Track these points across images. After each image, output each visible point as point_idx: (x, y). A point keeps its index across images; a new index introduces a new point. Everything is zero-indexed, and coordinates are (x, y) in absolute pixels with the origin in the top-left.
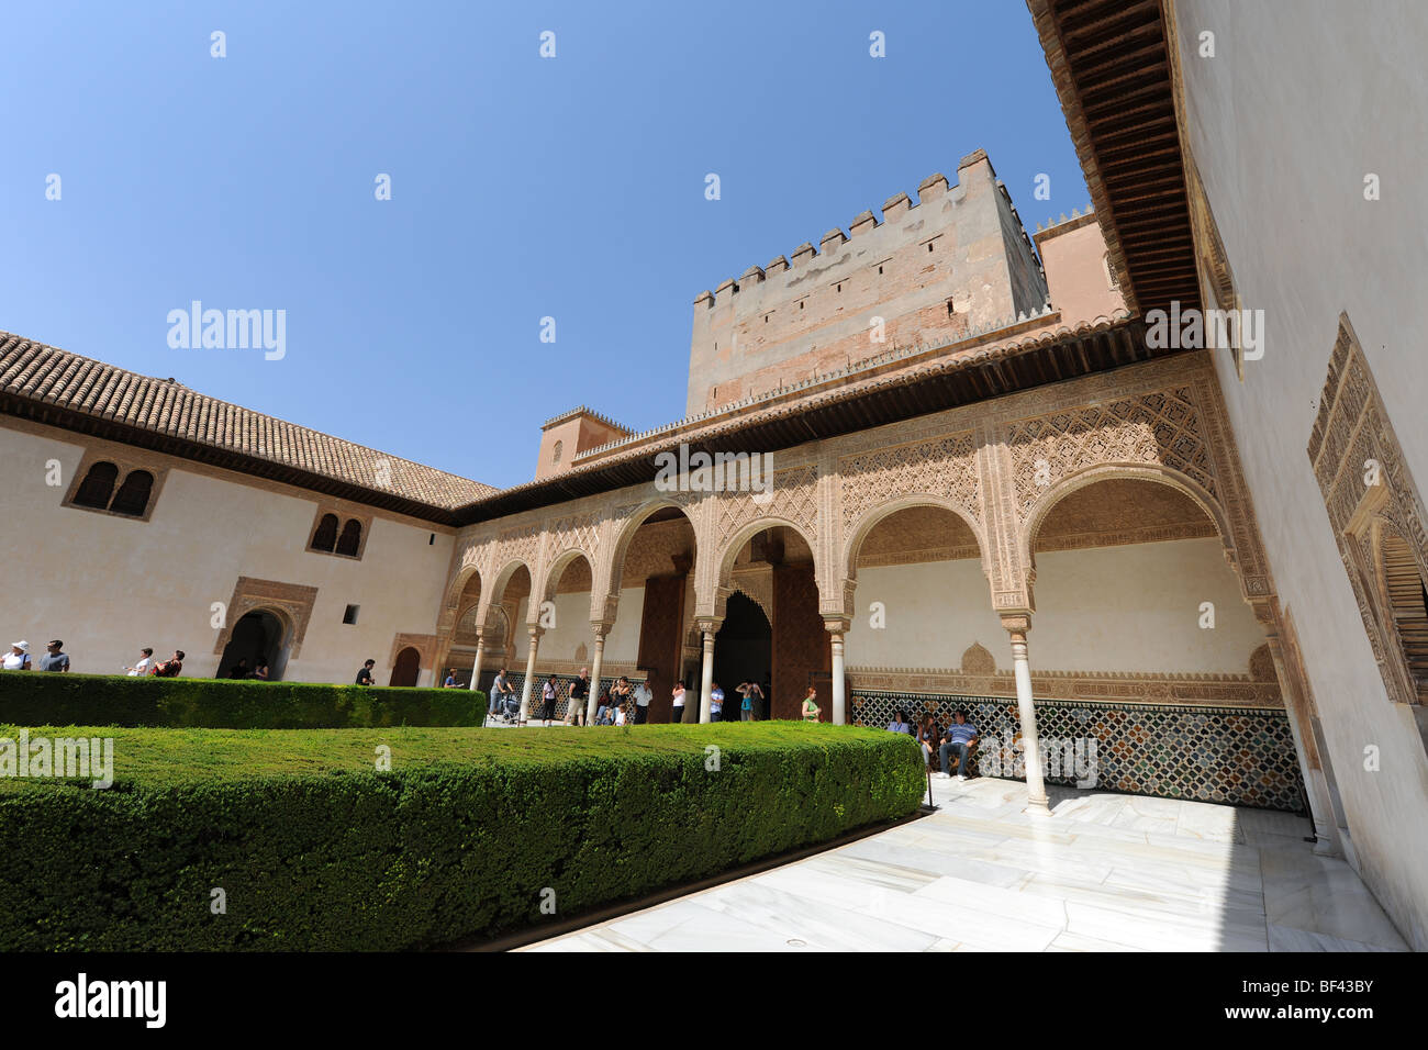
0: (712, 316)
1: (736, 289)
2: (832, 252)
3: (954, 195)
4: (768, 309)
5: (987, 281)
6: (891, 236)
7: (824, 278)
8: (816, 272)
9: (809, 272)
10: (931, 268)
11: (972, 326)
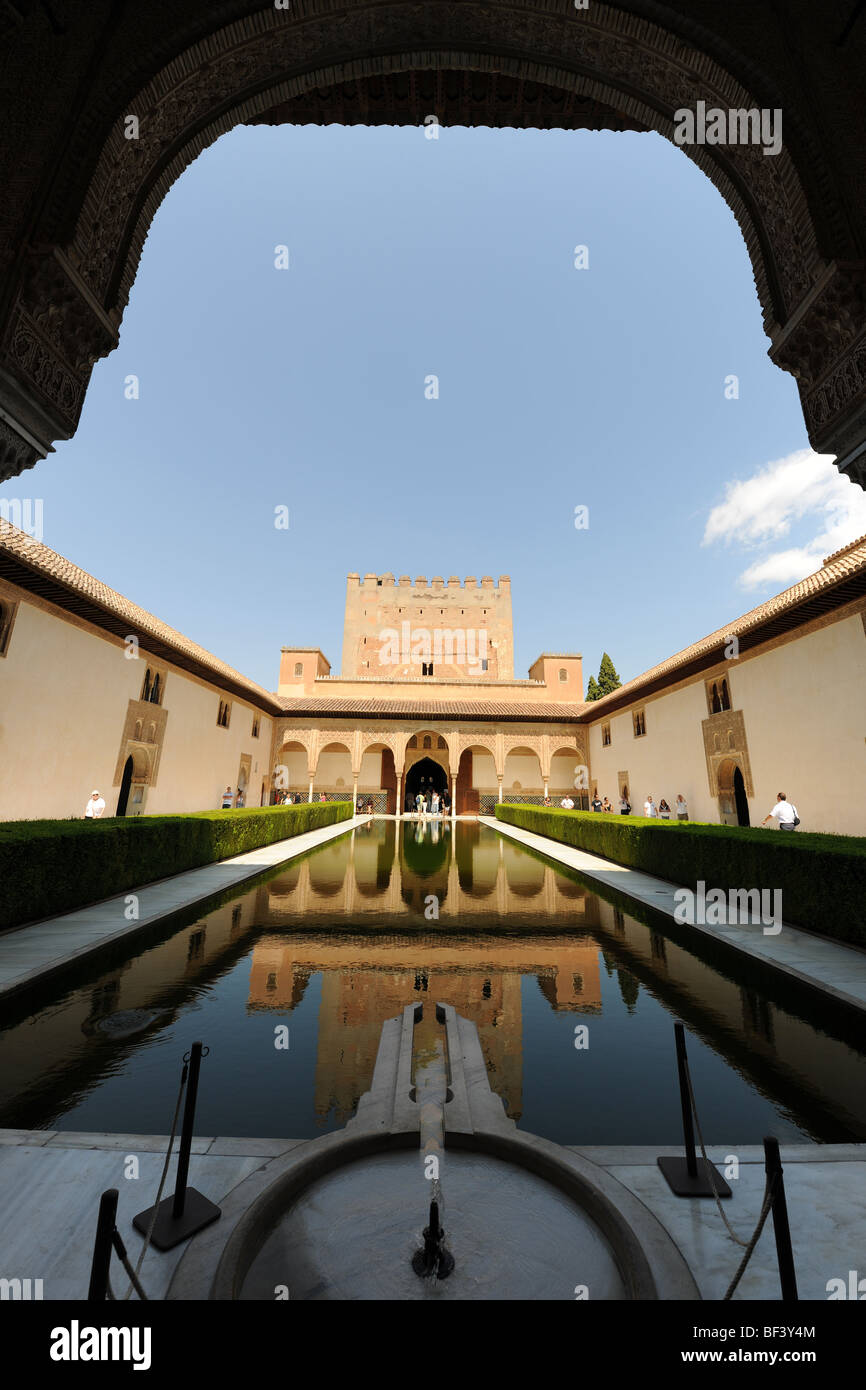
0: (362, 593)
1: (379, 583)
2: (438, 589)
3: (496, 591)
4: (401, 605)
5: (506, 638)
6: (467, 597)
7: (434, 602)
8: (430, 597)
9: (426, 595)
10: (485, 622)
11: (498, 655)
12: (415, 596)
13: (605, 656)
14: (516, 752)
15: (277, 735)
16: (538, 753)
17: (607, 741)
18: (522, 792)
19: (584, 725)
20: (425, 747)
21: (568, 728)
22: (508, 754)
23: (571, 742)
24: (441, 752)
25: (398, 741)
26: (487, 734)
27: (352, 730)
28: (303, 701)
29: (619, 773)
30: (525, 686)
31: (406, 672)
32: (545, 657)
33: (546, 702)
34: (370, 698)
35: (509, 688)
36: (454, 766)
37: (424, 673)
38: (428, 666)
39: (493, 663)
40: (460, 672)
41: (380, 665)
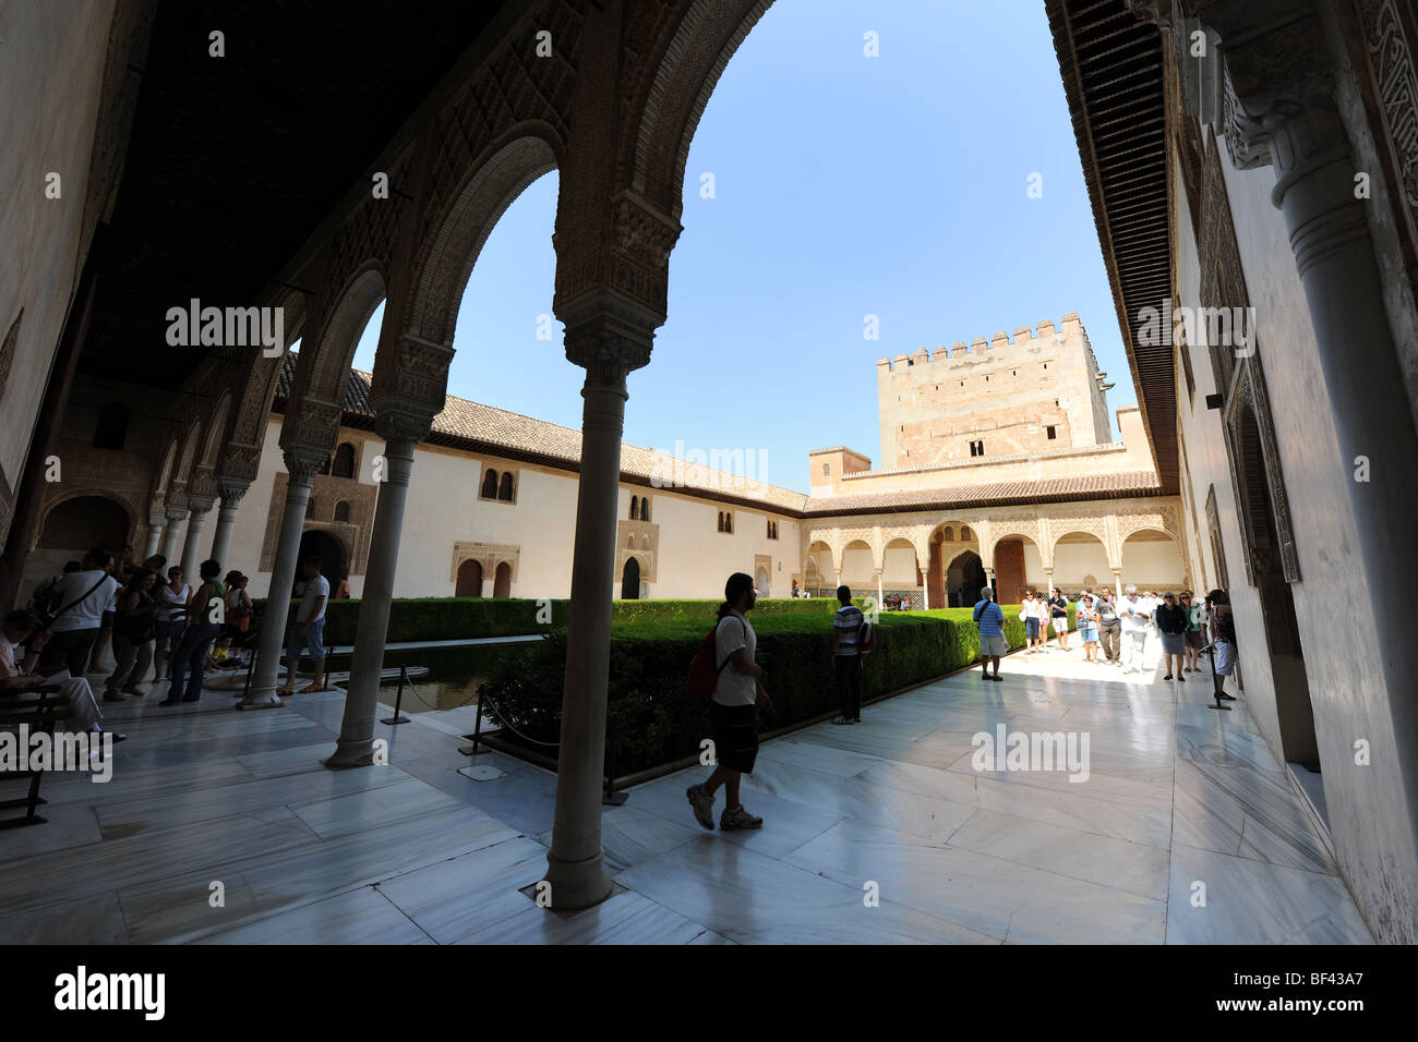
0: (893, 378)
1: (911, 363)
2: (980, 353)
3: (1059, 337)
4: (936, 381)
5: (1078, 393)
6: (1020, 353)
7: (976, 369)
8: (971, 365)
9: (965, 363)
10: (1046, 379)
11: (1069, 416)
12: (952, 368)
14: (1067, 539)
15: (804, 536)
16: (1102, 539)
20: (963, 540)
21: (1146, 504)
22: (1059, 542)
23: (1155, 522)
25: (920, 534)
26: (1025, 519)
27: (871, 526)
30: (1092, 454)
31: (950, 456)
32: (1122, 412)
33: (1124, 470)
35: (1070, 459)
36: (986, 559)
37: (974, 454)
38: (977, 445)
39: (1062, 427)
40: (1018, 446)
41: (921, 452)
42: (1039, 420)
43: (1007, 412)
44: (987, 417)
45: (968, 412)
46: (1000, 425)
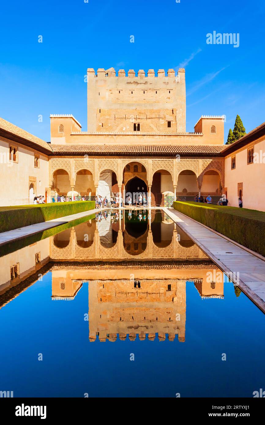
0: (97, 81)
1: (107, 75)
2: (142, 78)
4: (120, 89)
5: (181, 108)
6: (159, 82)
7: (139, 86)
8: (137, 83)
9: (134, 82)
10: (169, 98)
11: (177, 118)
12: (128, 83)
13: (238, 117)
16: (196, 173)
17: (233, 166)
18: (187, 194)
19: (222, 157)
20: (134, 171)
22: (180, 174)
24: (143, 174)
25: (118, 168)
28: (65, 146)
29: (238, 184)
30: (191, 136)
31: (124, 129)
32: (203, 119)
33: (202, 145)
34: (102, 144)
35: (182, 137)
36: (150, 181)
37: (135, 130)
38: (137, 126)
39: (174, 123)
40: (155, 128)
41: (109, 125)
42: (165, 117)
43: (152, 111)
44: (143, 112)
45: (134, 108)
46: (148, 117)
